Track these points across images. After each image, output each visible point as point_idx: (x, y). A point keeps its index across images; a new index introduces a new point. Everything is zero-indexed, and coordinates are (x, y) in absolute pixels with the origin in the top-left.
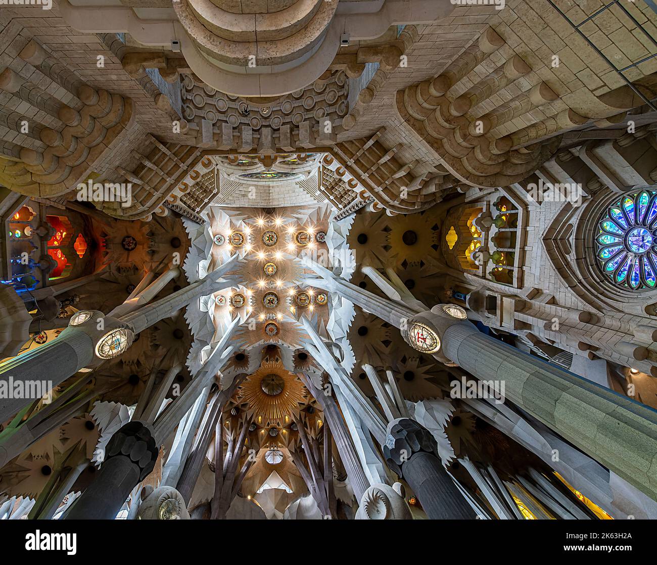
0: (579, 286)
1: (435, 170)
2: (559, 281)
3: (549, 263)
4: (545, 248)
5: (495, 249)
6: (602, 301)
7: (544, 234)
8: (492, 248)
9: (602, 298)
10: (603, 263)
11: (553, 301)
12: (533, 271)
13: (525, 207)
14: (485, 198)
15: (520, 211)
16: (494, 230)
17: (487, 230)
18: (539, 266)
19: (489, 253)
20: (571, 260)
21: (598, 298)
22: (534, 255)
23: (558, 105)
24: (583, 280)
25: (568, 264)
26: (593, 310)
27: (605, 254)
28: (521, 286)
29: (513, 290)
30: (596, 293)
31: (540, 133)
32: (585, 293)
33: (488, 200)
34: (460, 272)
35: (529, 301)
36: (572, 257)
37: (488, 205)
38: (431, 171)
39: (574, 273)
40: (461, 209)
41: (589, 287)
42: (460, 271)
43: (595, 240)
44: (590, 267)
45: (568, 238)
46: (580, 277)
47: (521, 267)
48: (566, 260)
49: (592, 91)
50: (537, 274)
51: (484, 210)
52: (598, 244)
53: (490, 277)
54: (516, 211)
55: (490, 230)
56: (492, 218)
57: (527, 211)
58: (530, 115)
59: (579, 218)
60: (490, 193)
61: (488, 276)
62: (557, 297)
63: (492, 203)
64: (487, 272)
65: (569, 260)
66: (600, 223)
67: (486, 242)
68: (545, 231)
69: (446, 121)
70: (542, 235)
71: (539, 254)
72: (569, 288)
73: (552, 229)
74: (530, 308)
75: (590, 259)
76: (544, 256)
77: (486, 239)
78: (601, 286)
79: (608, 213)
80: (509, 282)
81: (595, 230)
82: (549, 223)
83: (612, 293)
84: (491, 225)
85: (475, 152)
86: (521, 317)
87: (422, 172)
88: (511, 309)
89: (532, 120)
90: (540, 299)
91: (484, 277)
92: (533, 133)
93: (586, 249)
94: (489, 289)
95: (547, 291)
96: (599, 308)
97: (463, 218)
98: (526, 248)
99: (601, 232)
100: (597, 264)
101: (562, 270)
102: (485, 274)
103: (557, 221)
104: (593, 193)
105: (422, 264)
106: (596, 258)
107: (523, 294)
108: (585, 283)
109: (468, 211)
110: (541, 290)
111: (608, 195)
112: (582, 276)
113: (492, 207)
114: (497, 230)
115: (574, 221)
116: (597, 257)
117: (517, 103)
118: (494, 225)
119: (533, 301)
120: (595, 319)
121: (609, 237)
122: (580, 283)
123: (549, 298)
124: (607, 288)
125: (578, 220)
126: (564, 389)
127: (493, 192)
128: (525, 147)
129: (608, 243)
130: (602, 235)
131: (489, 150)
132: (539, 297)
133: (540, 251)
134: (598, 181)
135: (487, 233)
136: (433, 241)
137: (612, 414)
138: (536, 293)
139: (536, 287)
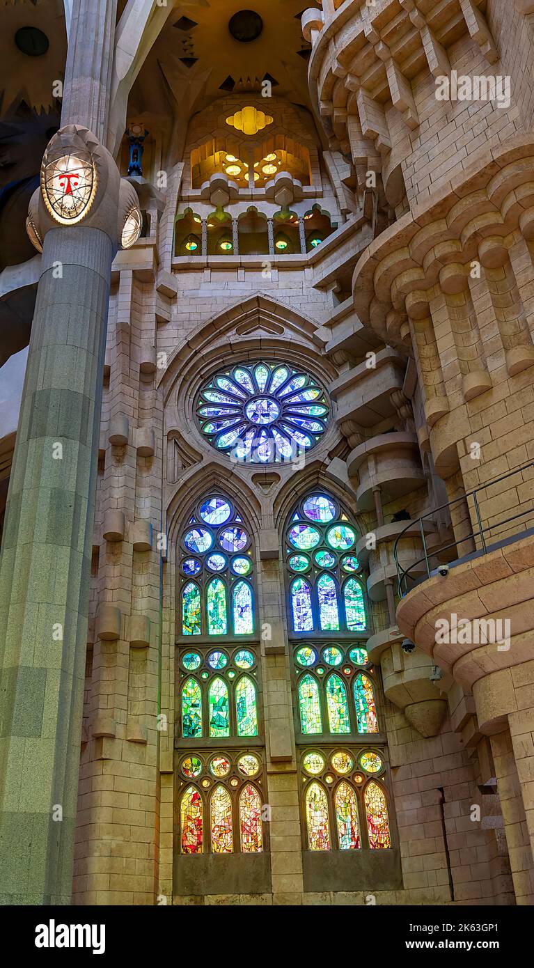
0: (191, 352)
1: (393, 166)
2: (193, 327)
3: (220, 309)
4: (244, 301)
5: (235, 216)
6: (175, 382)
7: (266, 298)
8: (236, 211)
9: (178, 382)
10: (228, 374)
11: (161, 322)
12: (204, 286)
13: (309, 263)
14: (328, 187)
15: (303, 257)
16: (269, 210)
17: (269, 198)
18: (214, 295)
19: (227, 205)
20: (229, 337)
21: (178, 377)
22: (231, 285)
23: (456, 399)
24: (200, 356)
25: (223, 333)
26: (159, 376)
27: (240, 375)
28: (176, 269)
29: (168, 259)
30: (184, 373)
31: (427, 362)
32: (182, 361)
33: (326, 194)
34: (182, 150)
35: (155, 288)
36: (232, 337)
37: (315, 195)
38: (392, 153)
39: (209, 343)
40: (309, 137)
41: (191, 365)
42: (185, 147)
43: (259, 362)
44: (221, 360)
45: (261, 328)
46: (204, 352)
47: (208, 266)
48: (227, 330)
49: (464, 439)
50: (201, 293)
51: (306, 189)
52: (254, 365)
53: (182, 211)
54: (304, 249)
55: (269, 202)
56: (291, 204)
57: (303, 266)
58: (452, 360)
59: (292, 341)
60: (336, 196)
61: (183, 208)
62: (168, 327)
63: (318, 201)
64: (191, 205)
65: (228, 335)
66: (285, 365)
67: (247, 197)
68: (272, 298)
69: (475, 234)
70: (265, 295)
71: (234, 293)
72: (185, 342)
73: (276, 307)
74: (143, 291)
75: (231, 359)
76: (230, 301)
77: (251, 198)
78: (196, 375)
79: (299, 372)
80: (179, 250)
81: (274, 359)
82: (285, 303)
83: (188, 389)
84: (278, 204)
85: (415, 269)
86: (126, 281)
87: (392, 132)
88: (136, 264)
89: (446, 361)
90: (161, 303)
91: (181, 199)
92: (427, 351)
93: (246, 353)
94: (160, 214)
95: (175, 311)
96: (163, 381)
97: (290, 142)
98: (241, 272)
99: (272, 367)
100: (225, 367)
101: (213, 328)
102: (186, 201)
103: (288, 313)
104: (329, 357)
105: (190, 61)
106: (233, 365)
107: (164, 278)
108: (196, 359)
109: (305, 152)
110: (176, 302)
111: (325, 372)
112: (206, 354)
113: (311, 202)
114: (270, 216)
115: (288, 335)
116: (237, 366)
117: (474, 340)
118: (279, 208)
119: (155, 294)
120: (148, 379)
121: (266, 377)
122: (196, 353)
123: (165, 316)
124: (194, 383)
125: (288, 340)
126: (82, 440)
127: (338, 203)
128: (409, 333)
129: (257, 376)
130: (268, 368)
131: (414, 291)
132: (164, 301)
133: (238, 293)
134: (345, 362)
135: (264, 197)
136: (241, 81)
137: (77, 497)
138: (169, 296)
139: (179, 295)
